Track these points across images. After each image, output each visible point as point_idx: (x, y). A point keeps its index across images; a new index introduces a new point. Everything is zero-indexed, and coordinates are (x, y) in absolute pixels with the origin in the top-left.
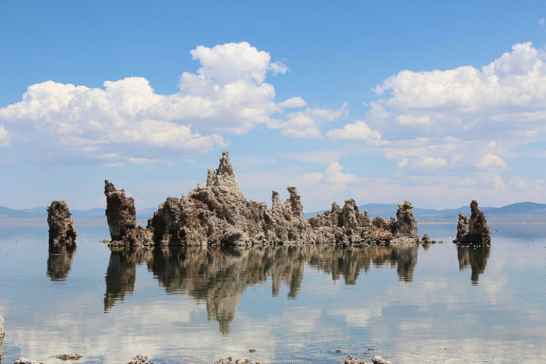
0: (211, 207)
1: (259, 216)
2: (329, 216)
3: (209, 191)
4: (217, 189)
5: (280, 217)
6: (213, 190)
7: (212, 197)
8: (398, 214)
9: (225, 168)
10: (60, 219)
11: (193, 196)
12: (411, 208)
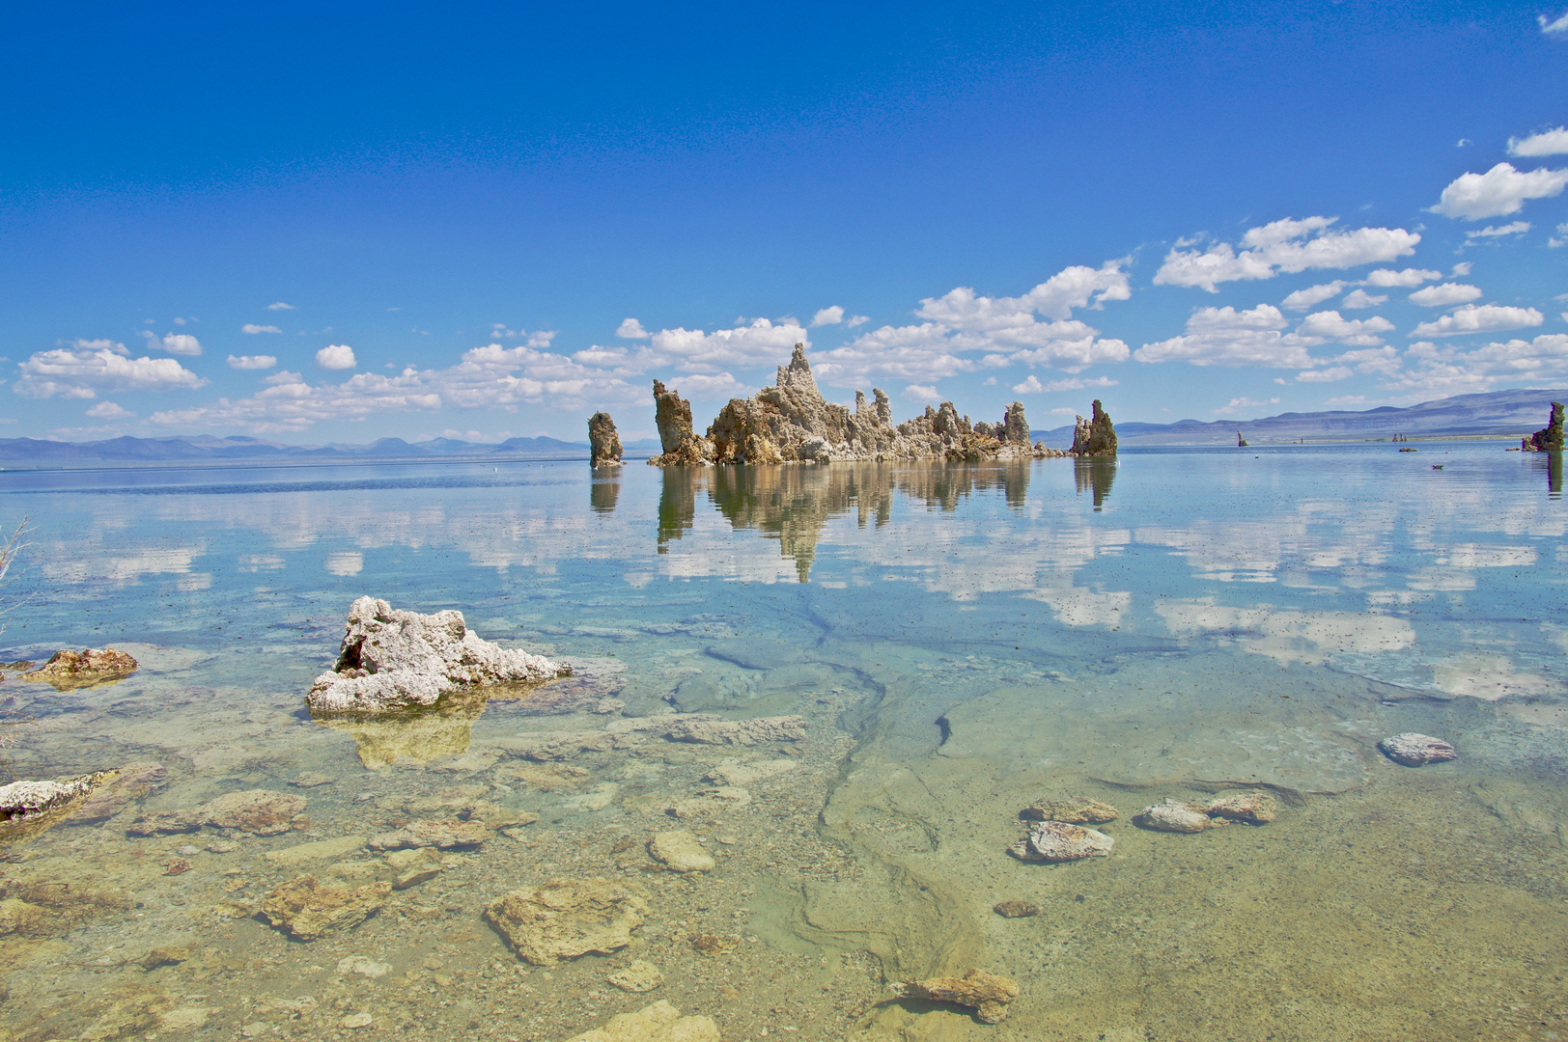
0: (783, 409)
1: (843, 426)
2: (923, 422)
3: (781, 392)
4: (790, 389)
5: (867, 422)
6: (785, 389)
7: (784, 398)
8: (1006, 418)
9: (798, 362)
10: (603, 433)
11: (762, 399)
12: (1022, 410)
